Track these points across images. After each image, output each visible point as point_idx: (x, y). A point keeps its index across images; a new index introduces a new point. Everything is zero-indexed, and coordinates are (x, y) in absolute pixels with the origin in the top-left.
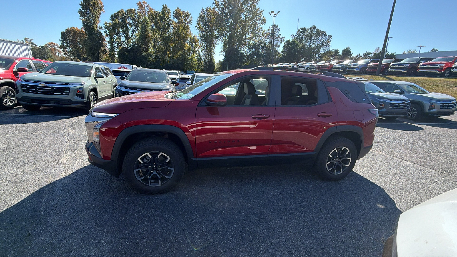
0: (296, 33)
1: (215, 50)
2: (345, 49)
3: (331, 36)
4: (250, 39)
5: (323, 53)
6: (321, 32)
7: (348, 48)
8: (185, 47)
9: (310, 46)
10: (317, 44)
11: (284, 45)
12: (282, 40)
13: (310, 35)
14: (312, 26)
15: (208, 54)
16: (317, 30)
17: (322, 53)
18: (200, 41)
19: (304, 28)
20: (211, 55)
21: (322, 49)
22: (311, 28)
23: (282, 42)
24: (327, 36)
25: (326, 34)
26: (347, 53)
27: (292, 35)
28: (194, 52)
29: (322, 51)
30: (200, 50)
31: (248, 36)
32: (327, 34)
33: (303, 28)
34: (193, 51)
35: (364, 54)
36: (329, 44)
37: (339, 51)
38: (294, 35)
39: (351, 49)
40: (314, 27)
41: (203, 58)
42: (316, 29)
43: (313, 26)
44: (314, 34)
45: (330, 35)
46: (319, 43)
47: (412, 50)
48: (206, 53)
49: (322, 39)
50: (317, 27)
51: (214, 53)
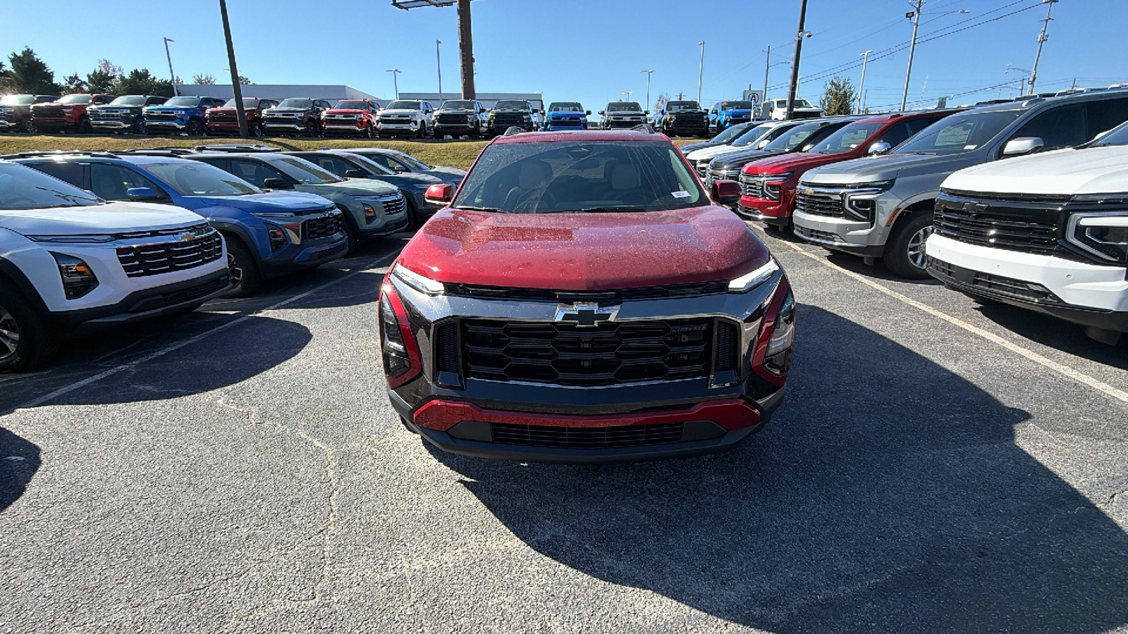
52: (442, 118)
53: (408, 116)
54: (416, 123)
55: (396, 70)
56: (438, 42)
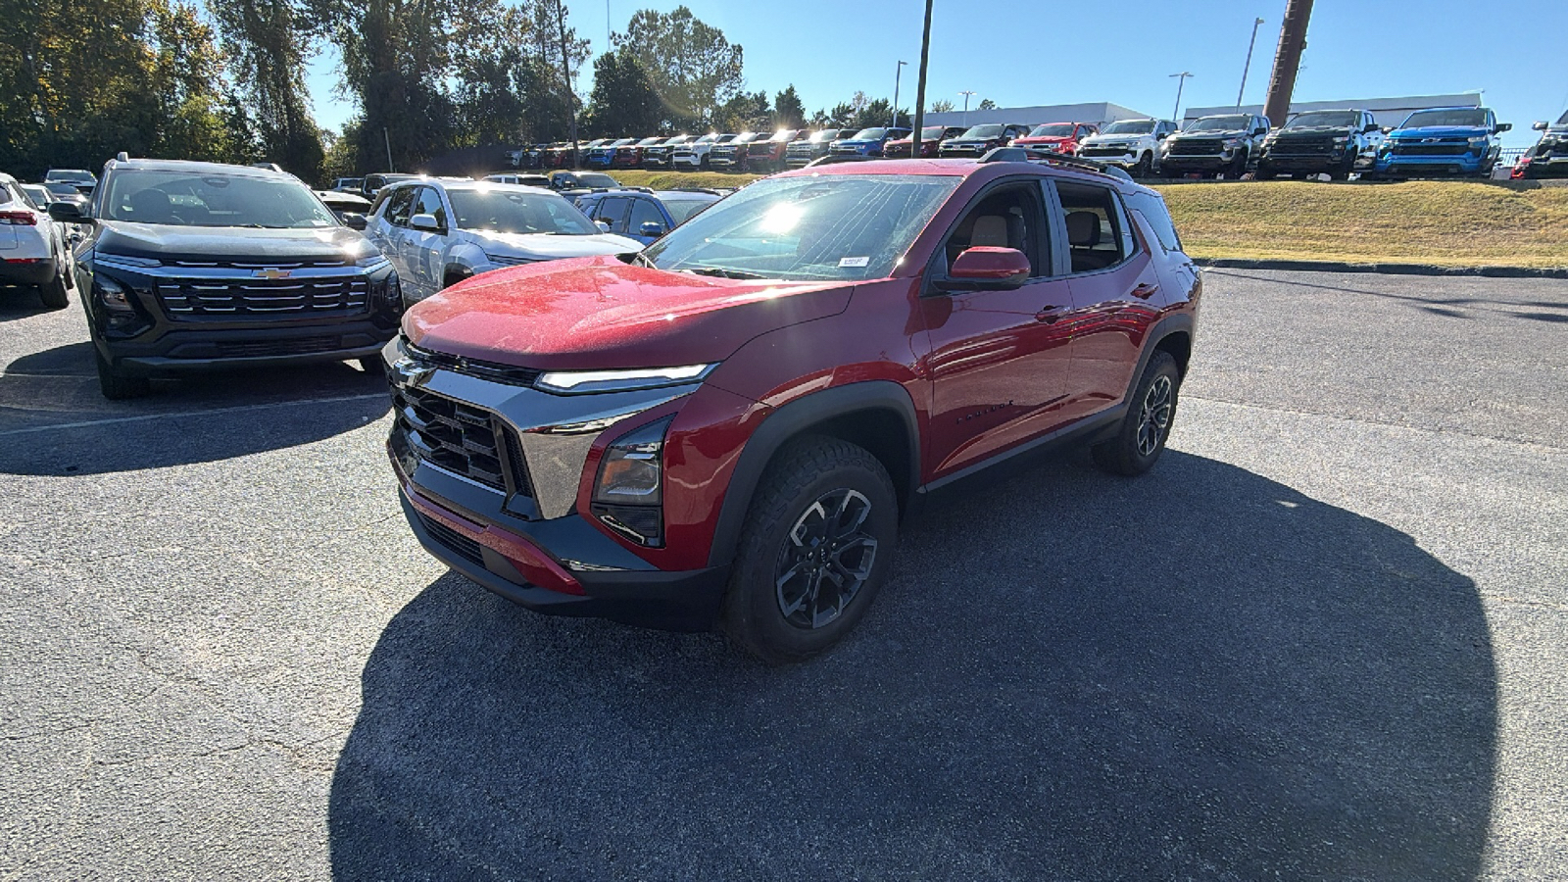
0: (627, 28)
1: (306, 81)
2: (783, 92)
3: (740, 49)
4: (461, 37)
5: (725, 103)
6: (708, 30)
7: (791, 90)
8: (144, 57)
9: (682, 77)
10: (702, 73)
11: (596, 70)
12: (583, 52)
13: (674, 38)
14: (678, 8)
15: (274, 98)
16: (694, 23)
17: (721, 104)
18: (218, 32)
19: (650, 11)
20: (289, 99)
21: (719, 91)
22: (675, 16)
23: (583, 58)
24: (727, 45)
25: (722, 40)
26: (789, 105)
27: (614, 34)
28: (196, 84)
29: (722, 96)
30: (228, 77)
31: (450, 28)
32: (727, 40)
33: (647, 12)
34: (187, 79)
35: (833, 111)
36: (737, 75)
37: (766, 101)
38: (620, 36)
39: (798, 93)
40: (684, 13)
41: (251, 114)
42: (691, 20)
43: (681, 7)
44: (689, 38)
45: (736, 44)
46: (706, 72)
47: (942, 104)
48: (262, 91)
49: (715, 55)
50: (696, 14)
51: (307, 94)
52: (1180, 146)
53: (1124, 145)
54: (1134, 154)
55: (1186, 73)
56: (1258, 21)
